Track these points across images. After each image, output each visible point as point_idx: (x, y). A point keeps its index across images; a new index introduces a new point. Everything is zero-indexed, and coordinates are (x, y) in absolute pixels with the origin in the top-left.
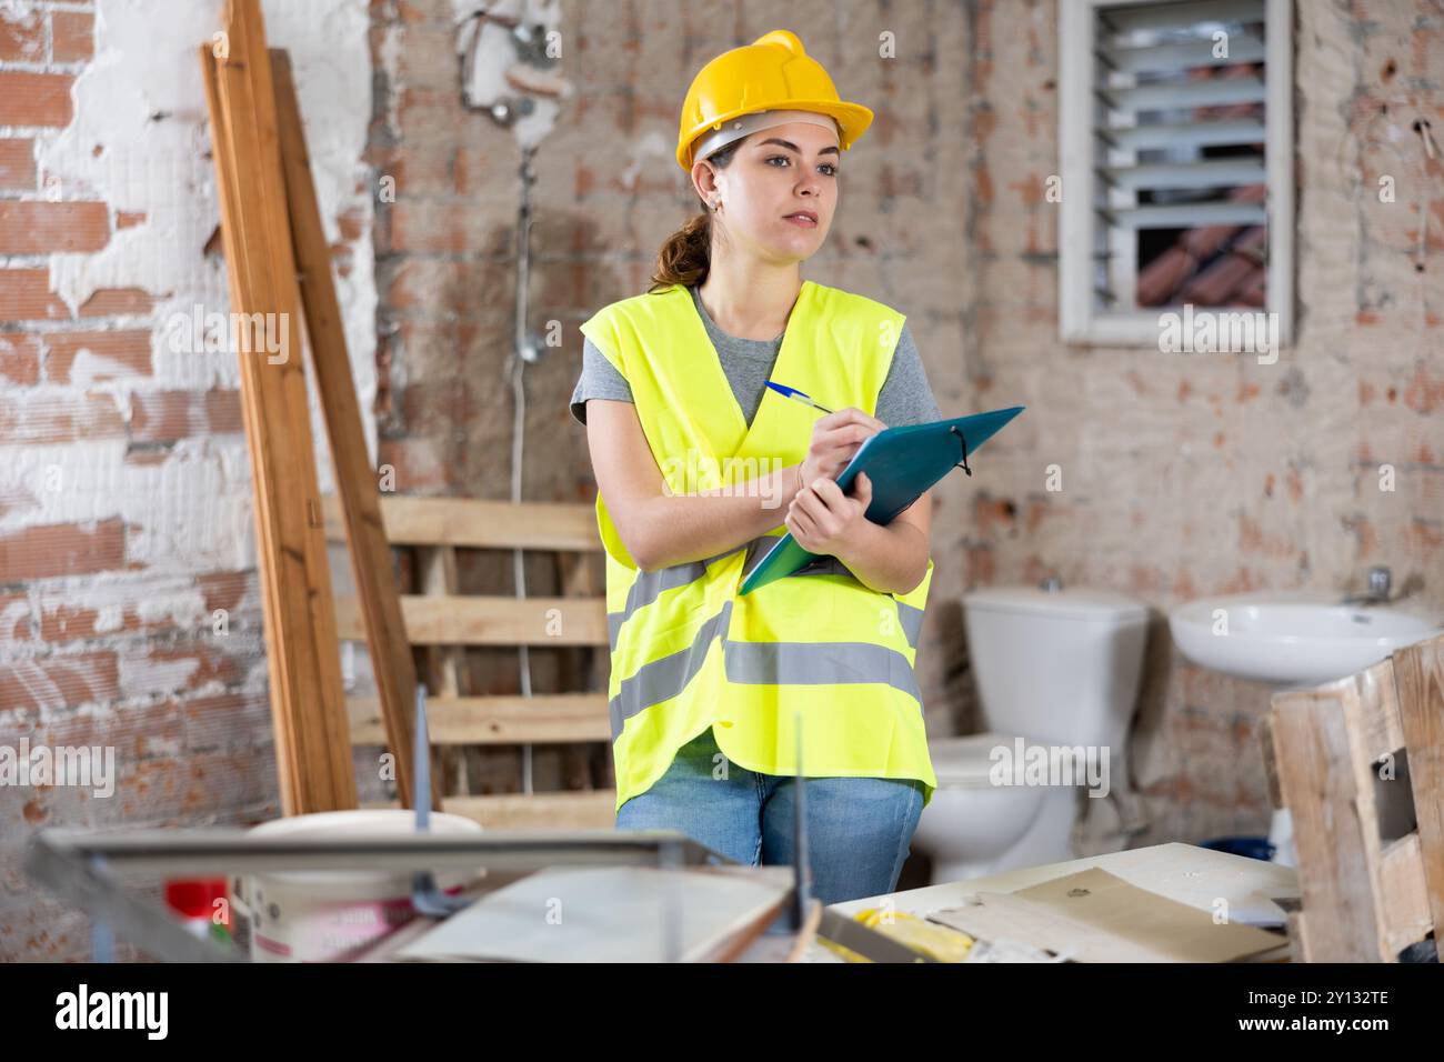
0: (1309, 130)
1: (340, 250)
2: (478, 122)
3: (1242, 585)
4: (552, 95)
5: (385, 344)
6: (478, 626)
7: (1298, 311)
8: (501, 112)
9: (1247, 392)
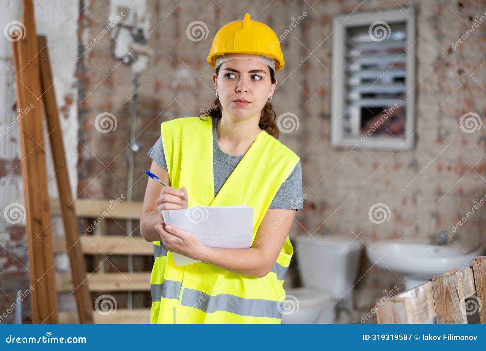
0: (421, 73)
1: (65, 109)
2: (118, 64)
3: (395, 236)
4: (145, 54)
5: (81, 144)
6: (113, 247)
7: (416, 138)
8: (126, 60)
9: (398, 166)
